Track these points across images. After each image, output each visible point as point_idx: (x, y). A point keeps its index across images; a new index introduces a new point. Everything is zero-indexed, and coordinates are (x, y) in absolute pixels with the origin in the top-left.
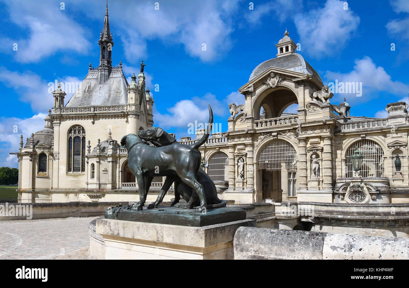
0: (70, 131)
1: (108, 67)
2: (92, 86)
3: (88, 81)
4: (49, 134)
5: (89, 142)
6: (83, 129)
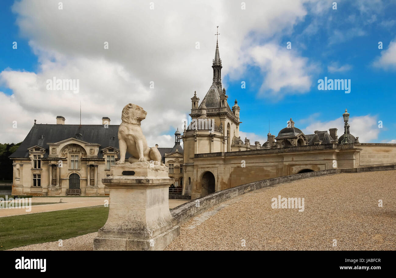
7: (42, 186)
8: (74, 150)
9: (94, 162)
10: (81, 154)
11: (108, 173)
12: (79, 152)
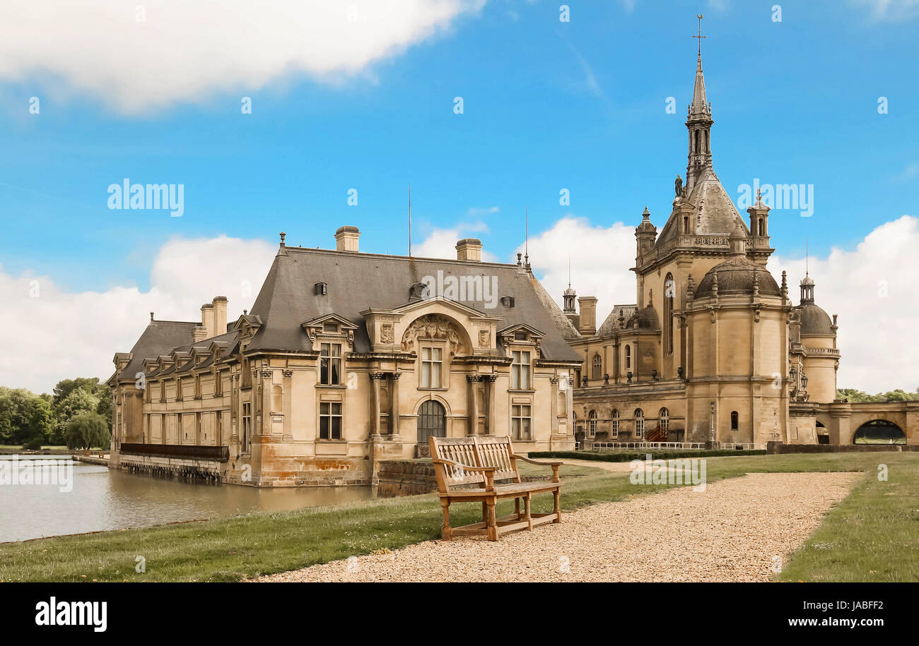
7: (347, 439)
8: (432, 331)
9: (491, 367)
10: (448, 344)
11: (515, 401)
12: (444, 337)
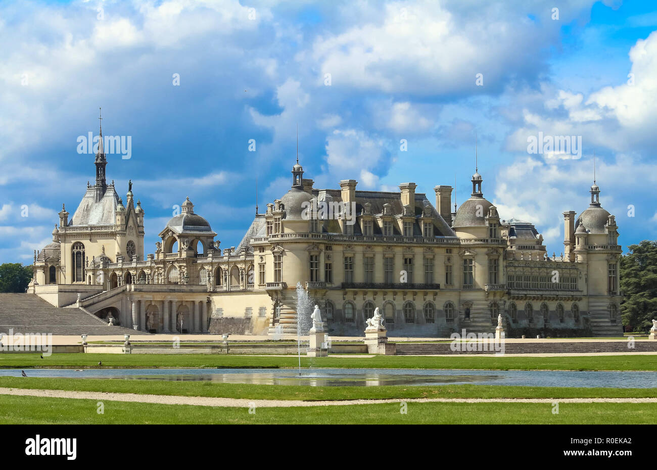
0: (73, 247)
1: (102, 186)
2: (90, 205)
3: (86, 199)
4: (57, 248)
5: (87, 257)
6: (83, 245)
